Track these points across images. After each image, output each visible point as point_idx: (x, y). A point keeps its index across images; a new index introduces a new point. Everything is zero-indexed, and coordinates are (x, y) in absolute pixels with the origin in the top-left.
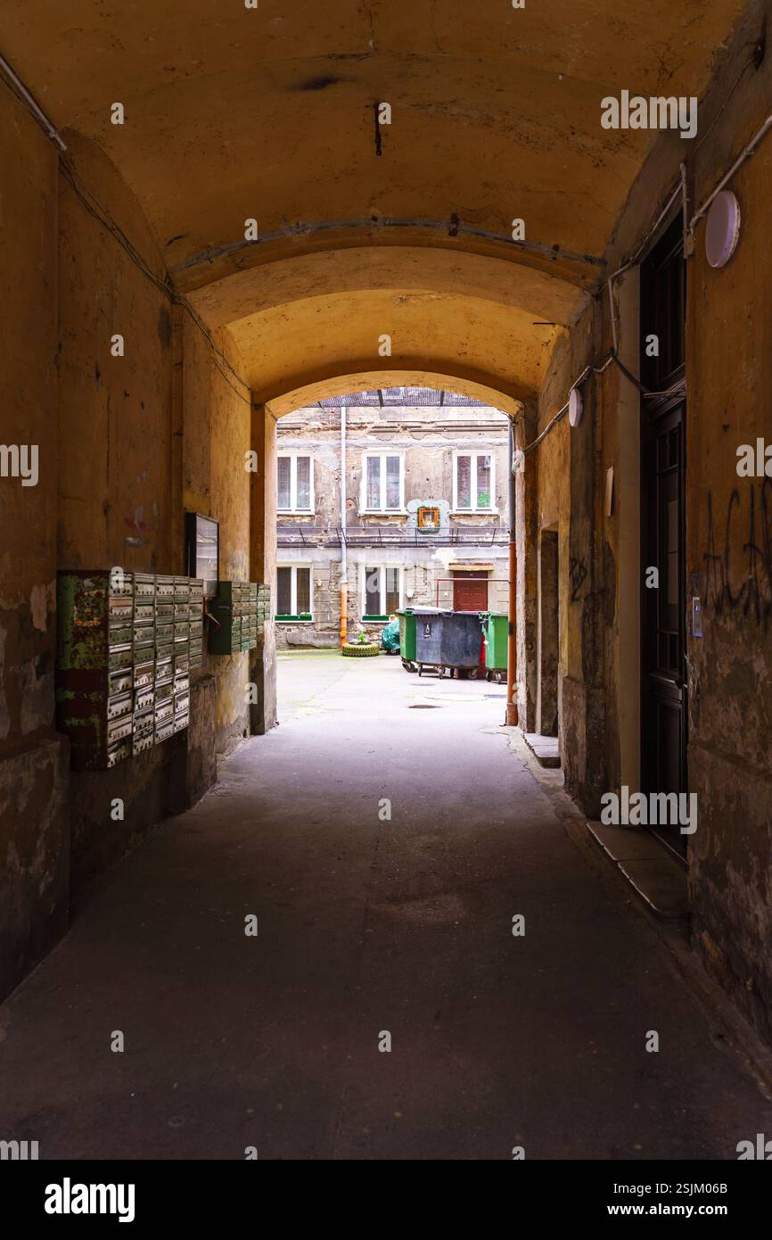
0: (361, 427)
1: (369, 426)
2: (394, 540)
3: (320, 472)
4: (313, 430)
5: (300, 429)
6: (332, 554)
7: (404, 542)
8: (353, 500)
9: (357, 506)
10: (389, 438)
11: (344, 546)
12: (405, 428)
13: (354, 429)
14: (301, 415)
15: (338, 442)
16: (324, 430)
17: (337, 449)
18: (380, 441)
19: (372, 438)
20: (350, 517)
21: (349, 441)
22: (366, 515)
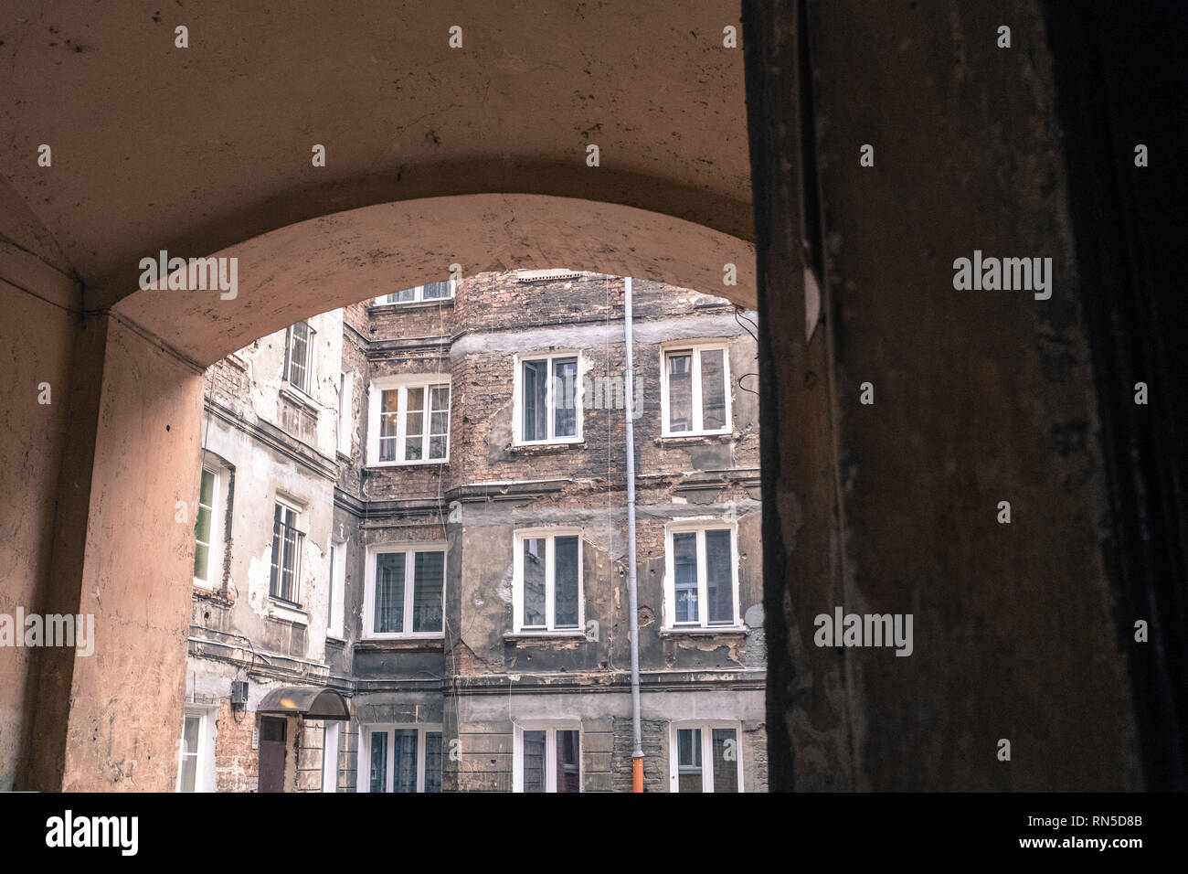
0: (661, 483)
1: (675, 481)
2: (723, 678)
3: (595, 562)
4: (581, 492)
5: (559, 491)
6: (615, 704)
7: (741, 682)
8: (651, 607)
9: (659, 619)
10: (708, 500)
11: (636, 689)
12: (736, 482)
13: (649, 488)
14: (562, 468)
15: (622, 510)
16: (599, 491)
17: (621, 523)
18: (694, 507)
19: (680, 501)
20: (646, 639)
21: (641, 508)
22: (673, 635)
